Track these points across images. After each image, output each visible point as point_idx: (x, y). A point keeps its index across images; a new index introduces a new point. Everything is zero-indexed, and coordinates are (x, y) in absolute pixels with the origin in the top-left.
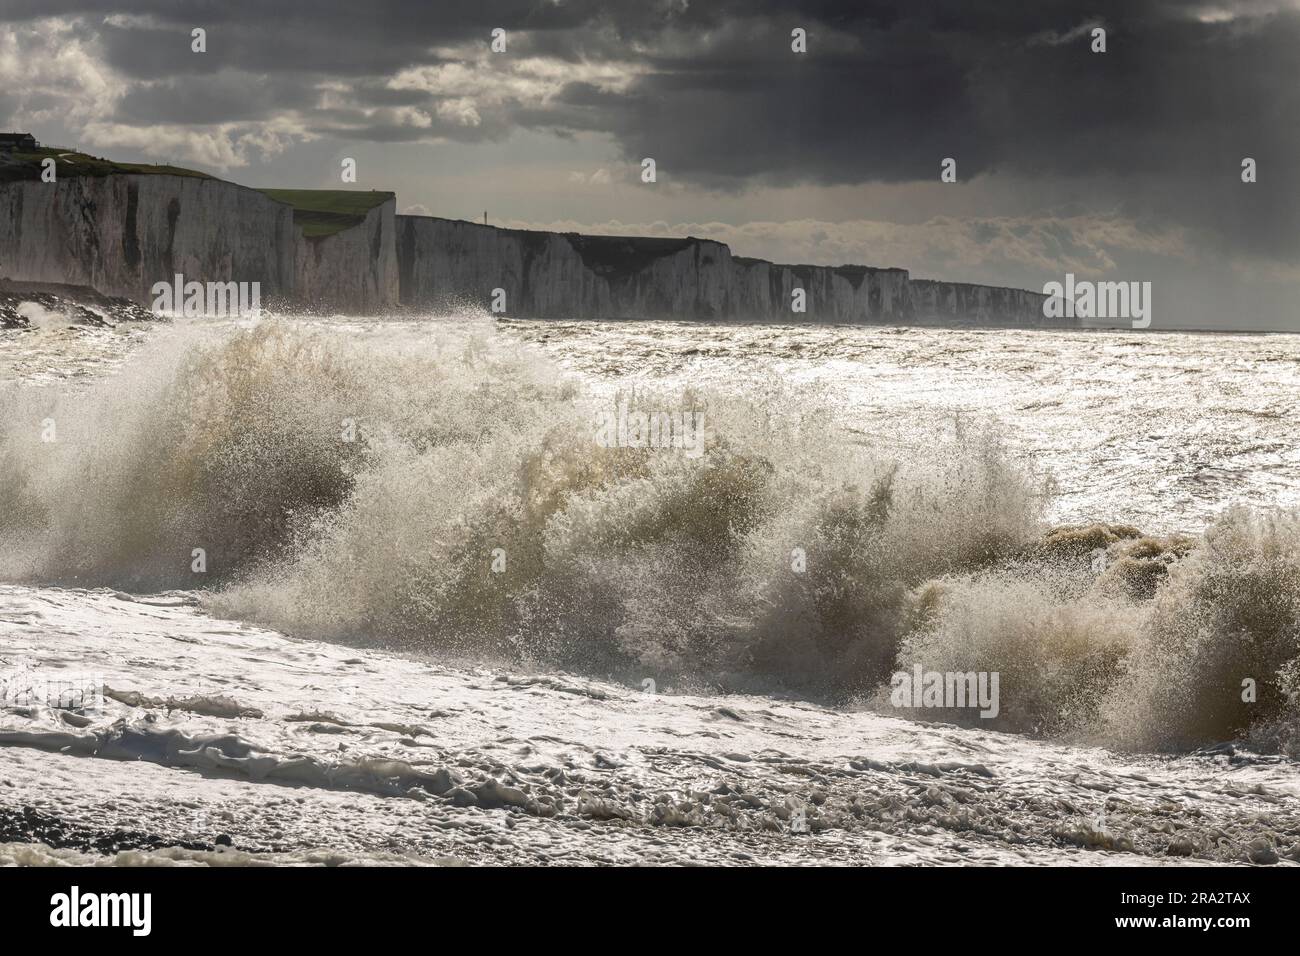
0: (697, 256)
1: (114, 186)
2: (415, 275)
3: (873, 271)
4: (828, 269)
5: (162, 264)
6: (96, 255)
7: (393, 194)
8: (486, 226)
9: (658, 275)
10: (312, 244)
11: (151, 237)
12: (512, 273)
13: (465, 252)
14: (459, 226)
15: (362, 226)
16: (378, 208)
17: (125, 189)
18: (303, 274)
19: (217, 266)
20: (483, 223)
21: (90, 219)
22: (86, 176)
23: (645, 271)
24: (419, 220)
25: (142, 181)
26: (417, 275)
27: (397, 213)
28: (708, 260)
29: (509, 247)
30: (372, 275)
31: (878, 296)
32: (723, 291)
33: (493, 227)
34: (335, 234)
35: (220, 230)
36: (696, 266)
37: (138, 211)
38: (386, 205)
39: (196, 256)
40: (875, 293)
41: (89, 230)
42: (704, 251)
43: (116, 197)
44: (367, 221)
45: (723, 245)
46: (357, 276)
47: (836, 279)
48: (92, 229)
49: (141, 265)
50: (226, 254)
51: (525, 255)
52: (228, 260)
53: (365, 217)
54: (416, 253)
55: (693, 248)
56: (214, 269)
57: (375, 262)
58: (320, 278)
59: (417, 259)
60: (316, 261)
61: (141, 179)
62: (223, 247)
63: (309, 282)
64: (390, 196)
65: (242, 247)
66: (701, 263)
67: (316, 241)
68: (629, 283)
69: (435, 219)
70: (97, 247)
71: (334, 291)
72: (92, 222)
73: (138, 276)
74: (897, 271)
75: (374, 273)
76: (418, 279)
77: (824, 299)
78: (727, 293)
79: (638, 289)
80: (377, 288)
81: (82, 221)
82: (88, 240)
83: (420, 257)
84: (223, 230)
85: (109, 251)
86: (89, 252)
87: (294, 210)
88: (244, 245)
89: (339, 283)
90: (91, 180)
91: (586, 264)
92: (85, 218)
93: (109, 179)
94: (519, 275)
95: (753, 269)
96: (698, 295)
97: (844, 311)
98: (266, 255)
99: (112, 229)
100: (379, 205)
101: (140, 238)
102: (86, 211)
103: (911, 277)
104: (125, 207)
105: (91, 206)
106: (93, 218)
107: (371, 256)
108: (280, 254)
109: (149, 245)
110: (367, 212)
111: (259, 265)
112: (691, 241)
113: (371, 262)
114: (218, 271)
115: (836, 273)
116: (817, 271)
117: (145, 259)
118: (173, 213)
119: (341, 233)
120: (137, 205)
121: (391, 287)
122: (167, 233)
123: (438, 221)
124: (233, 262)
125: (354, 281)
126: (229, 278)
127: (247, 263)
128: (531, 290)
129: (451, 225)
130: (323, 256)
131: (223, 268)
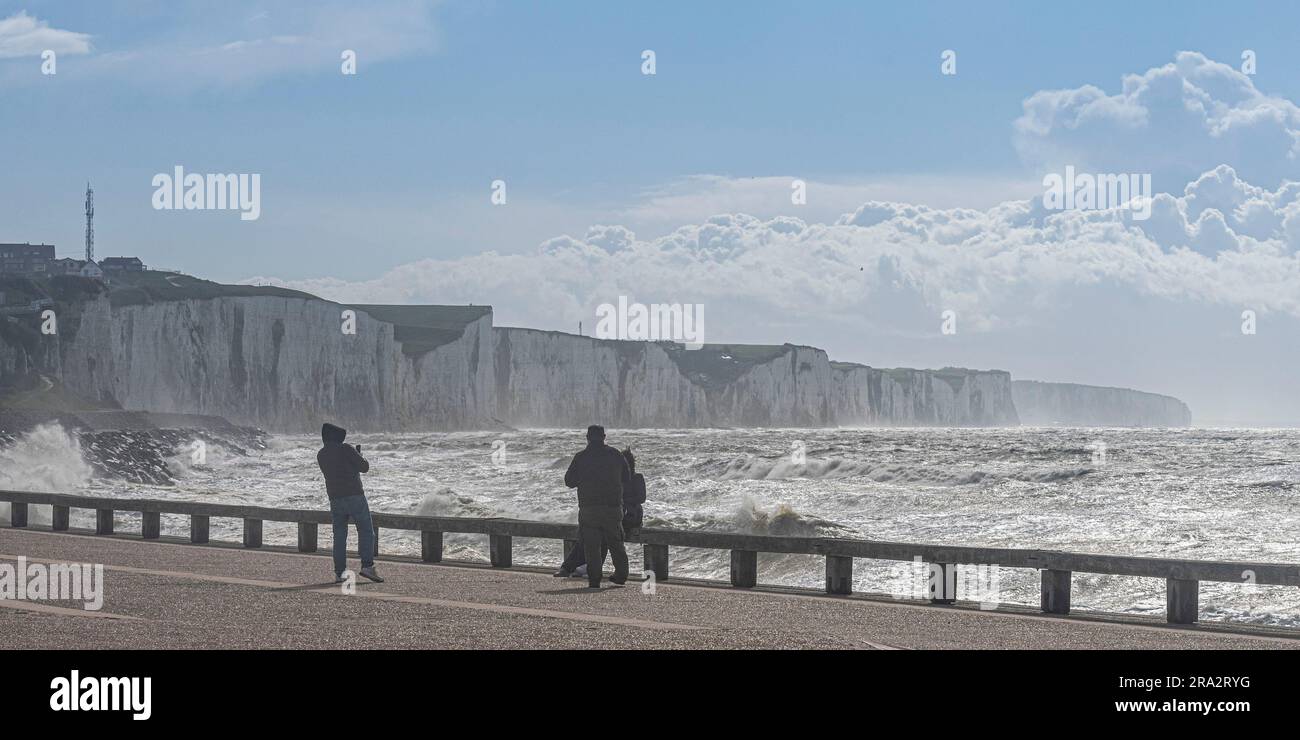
0: (794, 362)
1: (221, 308)
2: (510, 388)
3: (974, 373)
4: (928, 372)
5: (268, 385)
6: (204, 377)
7: (490, 307)
8: (582, 337)
9: (755, 382)
10: (411, 360)
11: (256, 358)
12: (608, 384)
13: (560, 364)
14: (555, 337)
15: (460, 340)
16: (477, 322)
17: (232, 312)
18: (403, 390)
19: (321, 385)
20: (578, 333)
21: (198, 341)
22: (193, 299)
23: (742, 379)
24: (514, 332)
25: (247, 303)
26: (513, 387)
27: (493, 326)
28: (806, 367)
29: (604, 357)
30: (470, 389)
31: (979, 400)
32: (821, 398)
33: (588, 338)
34: (434, 349)
35: (323, 350)
36: (793, 372)
37: (244, 332)
38: (484, 318)
39: (301, 376)
40: (977, 395)
41: (197, 353)
42: (802, 356)
43: (222, 319)
44: (464, 336)
45: (820, 351)
46: (456, 391)
47: (935, 382)
48: (200, 351)
49: (247, 386)
50: (330, 373)
51: (621, 364)
52: (332, 377)
53: (464, 331)
54: (512, 365)
55: (790, 354)
56: (318, 388)
57: (473, 377)
58: (420, 394)
59: (513, 372)
60: (415, 377)
61: (247, 300)
62: (326, 366)
63: (409, 398)
64: (487, 311)
65: (344, 366)
66: (797, 370)
67: (416, 356)
68: (726, 391)
69: (530, 331)
70: (205, 370)
72: (200, 345)
73: (245, 396)
74: (999, 373)
75: (473, 388)
76: (513, 392)
77: (924, 402)
78: (825, 399)
79: (735, 397)
80: (476, 403)
81: (190, 344)
82: (196, 362)
83: (515, 369)
84: (325, 348)
85: (216, 373)
86: (197, 374)
87: (395, 328)
88: (347, 364)
89: (438, 398)
90: (198, 303)
91: (682, 373)
92: (193, 341)
93: (216, 302)
94: (615, 386)
95: (852, 373)
96: (796, 403)
97: (945, 415)
98: (368, 373)
99: (219, 350)
100: (477, 319)
101: (246, 359)
102: (195, 334)
103: (1013, 379)
104: (232, 328)
105: (199, 329)
106: (201, 340)
107: (469, 371)
108: (381, 372)
109: (254, 366)
110: (465, 326)
111: (362, 383)
112: (787, 347)
113: (470, 376)
114: (321, 389)
115: (936, 376)
116: (916, 374)
117: (252, 380)
118: (278, 334)
119: (440, 348)
120: (242, 327)
121: (489, 401)
122: (272, 353)
123: (533, 333)
124: (336, 380)
125: (453, 397)
126: (332, 397)
127: (349, 381)
128: (627, 400)
129: (546, 336)
130: (421, 371)
131: (326, 387)
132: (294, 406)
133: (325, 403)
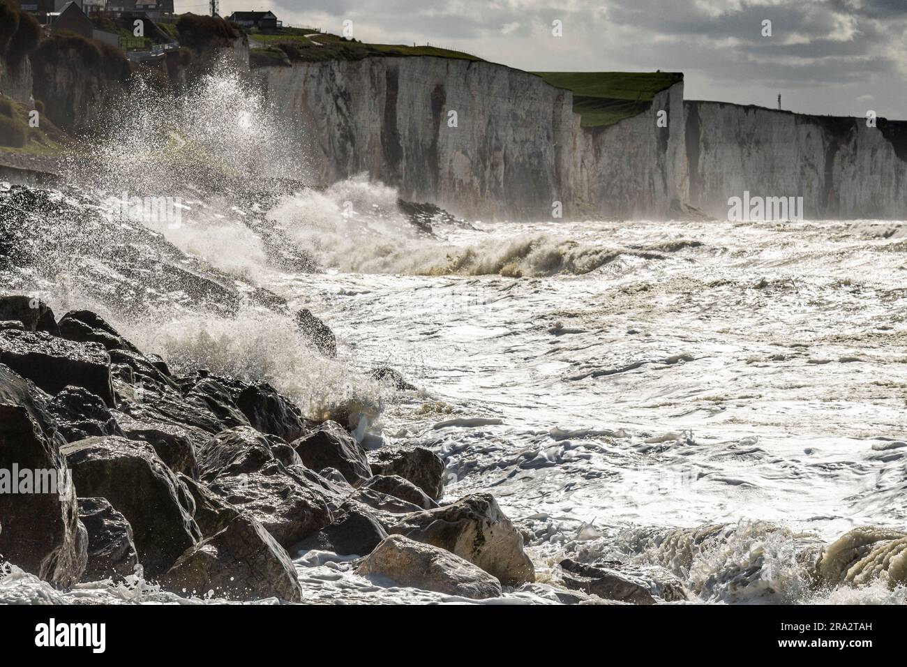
1: (371, 70)
2: (700, 171)
5: (426, 162)
6: (352, 153)
7: (681, 75)
8: (782, 112)
10: (590, 136)
11: (413, 131)
12: (812, 166)
13: (758, 142)
14: (751, 112)
16: (667, 91)
17: (383, 75)
19: (488, 164)
20: (777, 108)
21: (344, 110)
22: (338, 60)
24: (704, 106)
25: (402, 65)
26: (703, 169)
27: (685, 98)
29: (808, 135)
30: (660, 172)
33: (789, 113)
34: (617, 123)
35: (490, 121)
37: (398, 100)
38: (675, 87)
39: (464, 152)
41: (343, 124)
43: (373, 84)
46: (643, 174)
48: (346, 121)
49: (403, 164)
50: (498, 149)
51: (827, 144)
52: (500, 155)
53: (651, 103)
54: (702, 145)
56: (485, 167)
57: (662, 156)
58: (600, 176)
59: (703, 152)
60: (596, 156)
61: (402, 61)
62: (494, 141)
63: (588, 180)
64: (678, 79)
65: (514, 140)
67: (595, 132)
70: (353, 145)
71: (616, 191)
72: (347, 114)
73: (400, 177)
75: (662, 170)
76: (703, 175)
80: (666, 187)
81: (335, 113)
82: (342, 136)
83: (706, 148)
84: (493, 120)
85: (366, 147)
86: (344, 150)
87: (574, 97)
88: (518, 139)
89: (621, 181)
90: (344, 64)
92: (339, 109)
93: (365, 64)
94: (821, 169)
98: (543, 150)
99: (369, 121)
100: (668, 88)
101: (401, 133)
102: (340, 102)
104: (384, 95)
105: (345, 95)
106: (348, 109)
107: (658, 149)
108: (558, 149)
109: (410, 140)
110: (653, 97)
111: (535, 162)
113: (658, 156)
114: (489, 169)
117: (407, 158)
118: (438, 103)
119: (624, 124)
120: (397, 93)
121: (681, 185)
122: (431, 125)
123: (726, 107)
124: (505, 157)
125: (639, 179)
126: (501, 178)
127: (521, 159)
128: (835, 186)
129: (742, 110)
130: (603, 150)
131: (494, 166)
132: (457, 189)
133: (493, 186)
